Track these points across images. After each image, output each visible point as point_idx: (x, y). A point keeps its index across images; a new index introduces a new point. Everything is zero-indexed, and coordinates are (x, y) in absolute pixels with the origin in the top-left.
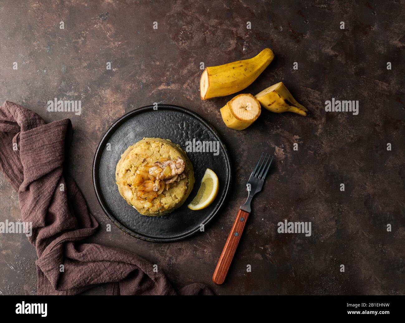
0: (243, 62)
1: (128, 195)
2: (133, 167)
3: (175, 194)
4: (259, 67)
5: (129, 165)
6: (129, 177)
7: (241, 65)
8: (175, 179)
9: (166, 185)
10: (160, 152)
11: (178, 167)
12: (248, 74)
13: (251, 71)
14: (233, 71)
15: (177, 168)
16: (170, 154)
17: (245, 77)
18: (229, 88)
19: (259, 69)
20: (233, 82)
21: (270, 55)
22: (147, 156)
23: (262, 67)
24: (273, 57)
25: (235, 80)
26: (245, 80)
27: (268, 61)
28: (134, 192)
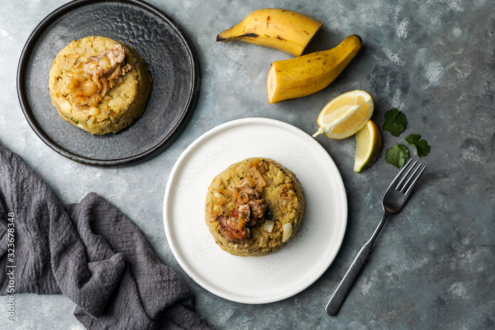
0: (321, 54)
1: (66, 107)
2: (64, 72)
3: (124, 92)
4: (342, 59)
5: (59, 71)
6: (62, 86)
7: (318, 57)
8: (117, 72)
9: (108, 81)
10: (94, 47)
11: (116, 54)
12: (328, 69)
13: (331, 65)
14: (307, 65)
15: (116, 56)
16: (107, 45)
17: (323, 72)
18: (303, 87)
19: (342, 63)
20: (308, 79)
21: (355, 44)
22: (78, 55)
23: (346, 59)
24: (359, 46)
25: (312, 76)
26: (323, 77)
27: (353, 51)
28: (71, 101)
